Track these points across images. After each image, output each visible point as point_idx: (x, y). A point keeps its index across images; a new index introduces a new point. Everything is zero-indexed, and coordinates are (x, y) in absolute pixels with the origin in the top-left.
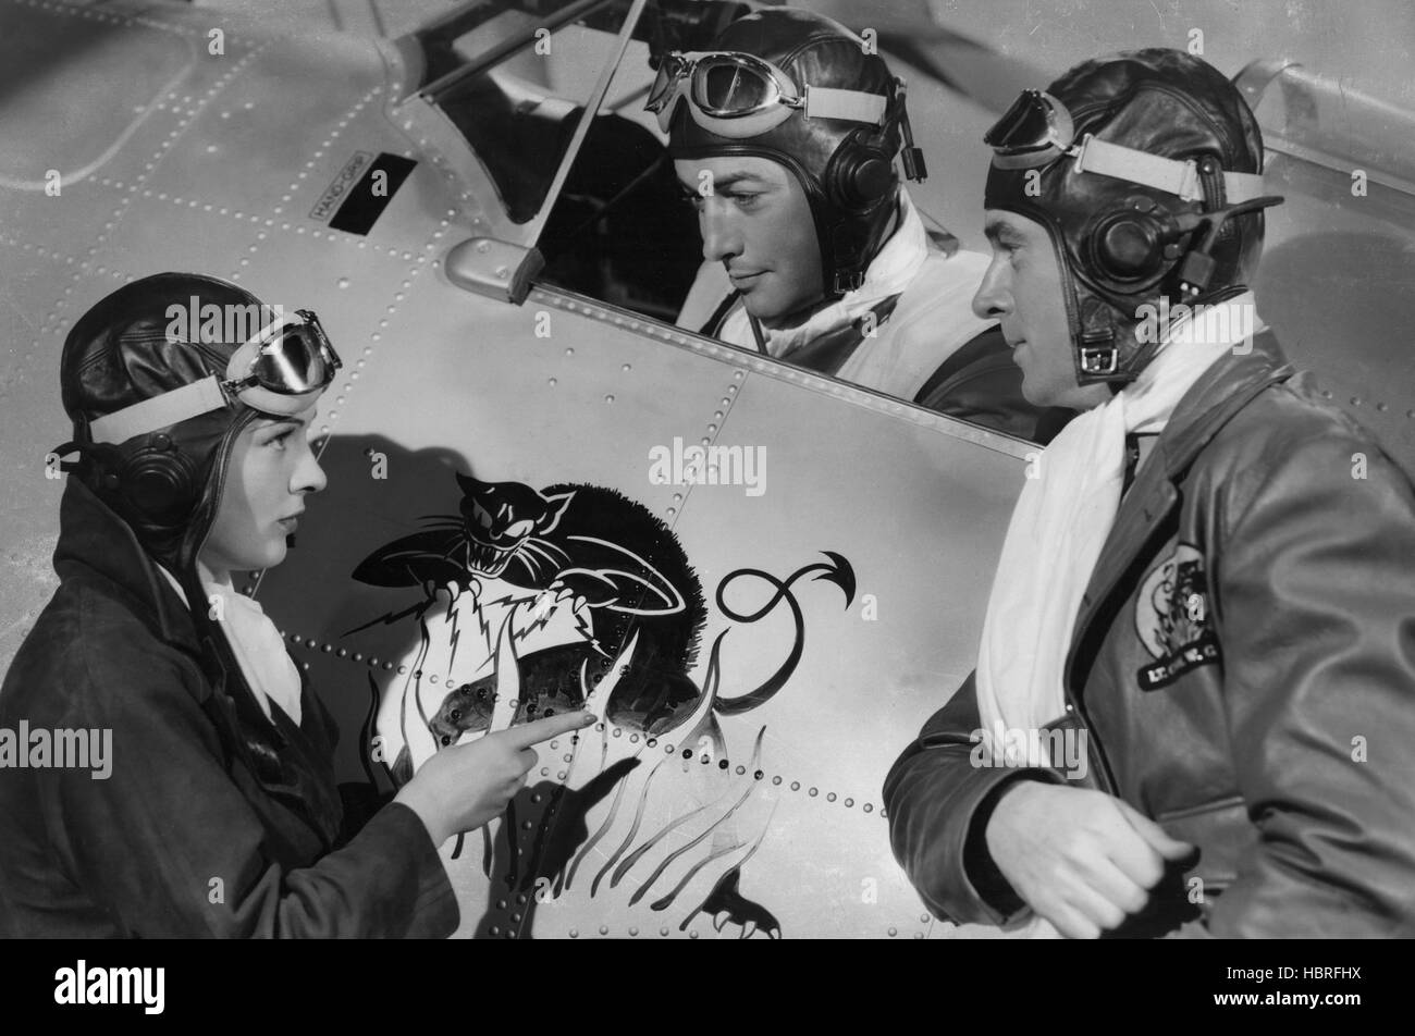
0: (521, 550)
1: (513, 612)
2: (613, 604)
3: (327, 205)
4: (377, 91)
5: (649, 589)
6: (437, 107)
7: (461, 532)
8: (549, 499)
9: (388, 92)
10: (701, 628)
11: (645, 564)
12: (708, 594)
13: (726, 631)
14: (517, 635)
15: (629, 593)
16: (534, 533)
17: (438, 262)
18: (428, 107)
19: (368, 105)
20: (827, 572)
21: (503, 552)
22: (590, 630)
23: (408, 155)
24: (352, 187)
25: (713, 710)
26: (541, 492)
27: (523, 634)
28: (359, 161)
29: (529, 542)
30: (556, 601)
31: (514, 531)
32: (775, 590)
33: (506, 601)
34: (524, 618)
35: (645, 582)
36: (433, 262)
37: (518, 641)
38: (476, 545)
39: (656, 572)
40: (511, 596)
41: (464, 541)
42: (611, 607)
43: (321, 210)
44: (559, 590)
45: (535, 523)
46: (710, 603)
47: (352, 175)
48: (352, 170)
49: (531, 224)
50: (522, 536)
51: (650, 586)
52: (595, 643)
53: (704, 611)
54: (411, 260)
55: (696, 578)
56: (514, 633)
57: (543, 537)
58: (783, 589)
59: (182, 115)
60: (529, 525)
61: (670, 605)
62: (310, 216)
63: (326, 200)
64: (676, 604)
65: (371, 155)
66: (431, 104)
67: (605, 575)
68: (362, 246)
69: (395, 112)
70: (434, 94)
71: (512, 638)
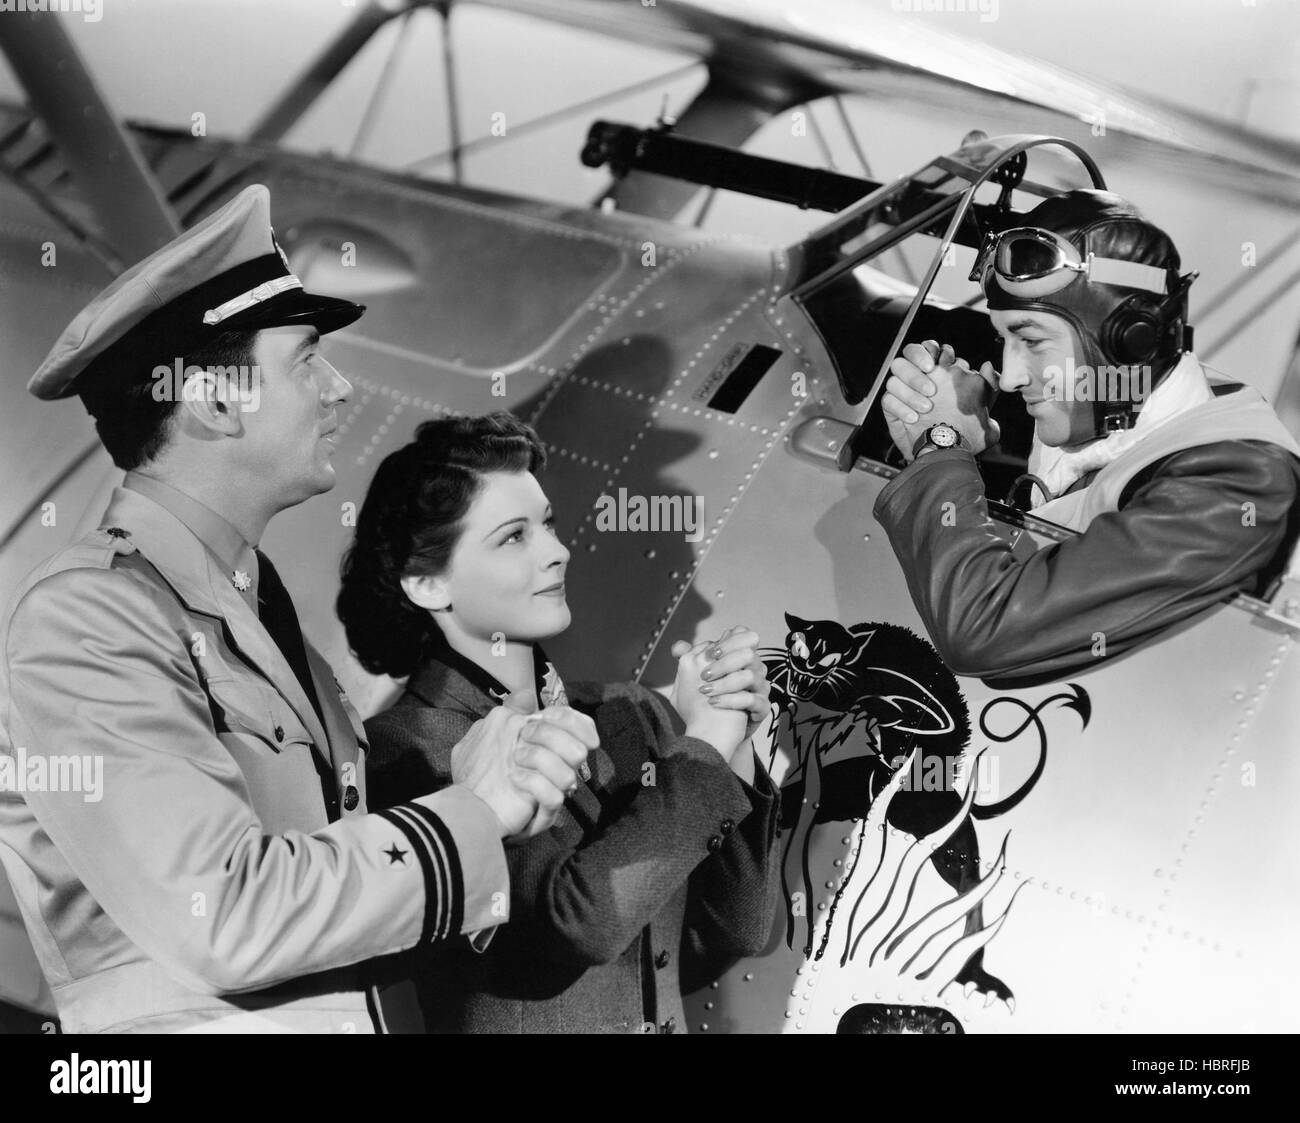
0: (830, 678)
1: (820, 729)
2: (899, 725)
3: (707, 388)
4: (762, 292)
5: (928, 713)
6: (802, 306)
7: (785, 661)
8: (855, 636)
9: (770, 293)
10: (965, 746)
11: (925, 691)
12: (973, 717)
13: (986, 749)
14: (822, 749)
15: (912, 716)
16: (841, 664)
17: (788, 436)
18: (795, 307)
19: (753, 305)
20: (1071, 701)
21: (816, 679)
22: (879, 747)
23: (776, 346)
24: (729, 374)
25: (971, 815)
26: (850, 629)
27: (827, 748)
28: (737, 352)
29: (837, 671)
30: (854, 721)
31: (826, 662)
32: (1027, 715)
33: (815, 720)
34: (829, 734)
35: (924, 707)
36: (783, 437)
37: (822, 754)
38: (795, 674)
39: (933, 698)
40: (820, 716)
41: (786, 669)
42: (896, 727)
43: (703, 392)
44: (857, 712)
45: (842, 656)
46: (974, 726)
47: (731, 364)
48: (731, 359)
49: (861, 405)
50: (832, 666)
51: (929, 710)
52: (882, 756)
53: (969, 732)
54: (767, 434)
55: (965, 703)
56: (820, 746)
57: (848, 668)
58: (1033, 714)
59: (608, 314)
60: (837, 657)
61: (943, 726)
62: (694, 398)
63: (707, 384)
64: (947, 725)
65: (747, 347)
66: (797, 304)
67: (893, 700)
68: (731, 422)
69: (772, 311)
70: (801, 296)
71: (818, 751)
